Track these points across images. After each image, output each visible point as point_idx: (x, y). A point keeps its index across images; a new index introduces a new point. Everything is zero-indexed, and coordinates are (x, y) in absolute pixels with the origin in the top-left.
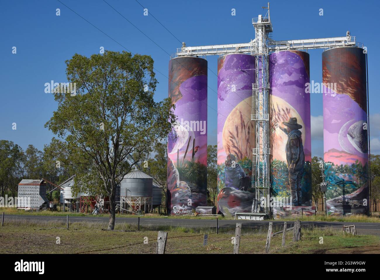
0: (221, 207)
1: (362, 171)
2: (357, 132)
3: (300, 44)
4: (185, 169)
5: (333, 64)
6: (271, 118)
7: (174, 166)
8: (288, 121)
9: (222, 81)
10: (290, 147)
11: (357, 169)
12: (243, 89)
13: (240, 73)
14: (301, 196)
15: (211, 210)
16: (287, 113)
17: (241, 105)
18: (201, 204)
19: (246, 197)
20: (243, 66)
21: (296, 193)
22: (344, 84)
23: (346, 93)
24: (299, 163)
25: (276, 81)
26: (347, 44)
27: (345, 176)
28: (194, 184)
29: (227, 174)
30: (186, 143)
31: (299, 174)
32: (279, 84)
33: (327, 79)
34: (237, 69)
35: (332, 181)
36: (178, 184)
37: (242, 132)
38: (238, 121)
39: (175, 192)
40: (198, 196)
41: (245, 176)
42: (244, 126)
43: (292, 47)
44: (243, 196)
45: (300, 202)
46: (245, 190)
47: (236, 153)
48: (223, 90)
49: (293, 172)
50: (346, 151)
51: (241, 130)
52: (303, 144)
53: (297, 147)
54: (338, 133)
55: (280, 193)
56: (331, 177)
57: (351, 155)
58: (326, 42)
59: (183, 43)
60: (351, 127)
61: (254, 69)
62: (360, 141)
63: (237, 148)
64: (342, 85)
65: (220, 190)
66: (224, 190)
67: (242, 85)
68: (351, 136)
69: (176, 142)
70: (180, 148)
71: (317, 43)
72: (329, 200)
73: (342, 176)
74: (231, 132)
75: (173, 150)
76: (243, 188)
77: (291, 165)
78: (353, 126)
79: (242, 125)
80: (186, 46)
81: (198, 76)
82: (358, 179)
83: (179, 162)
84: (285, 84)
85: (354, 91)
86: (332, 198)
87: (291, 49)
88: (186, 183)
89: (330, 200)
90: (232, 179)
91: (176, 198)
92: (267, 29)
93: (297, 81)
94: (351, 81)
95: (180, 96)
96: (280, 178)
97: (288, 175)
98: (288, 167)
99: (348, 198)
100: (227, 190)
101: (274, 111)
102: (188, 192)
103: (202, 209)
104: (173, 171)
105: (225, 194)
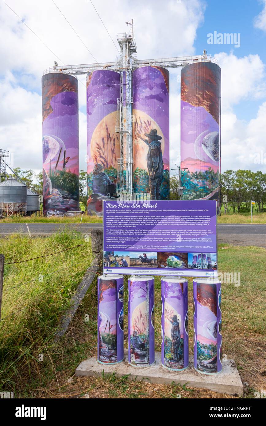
0: (90, 212)
1: (214, 177)
3: (161, 63)
4: (57, 177)
5: (191, 79)
7: (47, 175)
8: (149, 133)
9: (90, 96)
10: (151, 156)
11: (210, 175)
12: (108, 103)
13: (106, 88)
16: (148, 126)
17: (108, 118)
18: (73, 209)
20: (109, 82)
21: (156, 198)
22: (200, 97)
23: (202, 105)
24: (158, 171)
25: (139, 96)
27: (199, 182)
28: (65, 191)
29: (94, 181)
30: (58, 154)
31: (158, 180)
32: (141, 98)
33: (185, 94)
34: (103, 84)
35: (187, 187)
36: (51, 192)
37: (108, 144)
38: (104, 133)
39: (48, 199)
40: (70, 202)
42: (110, 138)
46: (111, 195)
47: (102, 162)
48: (91, 105)
49: (153, 179)
50: (201, 159)
51: (107, 141)
52: (162, 154)
53: (157, 156)
54: (194, 143)
56: (187, 183)
61: (119, 84)
62: (213, 151)
63: (104, 158)
64: (198, 98)
65: (89, 196)
66: (92, 196)
67: (108, 99)
69: (48, 153)
70: (51, 159)
71: (177, 61)
73: (196, 182)
74: (98, 143)
75: (46, 161)
76: (109, 194)
77: (151, 173)
78: (207, 136)
79: (108, 138)
81: (68, 92)
82: (210, 184)
83: (51, 171)
84: (147, 98)
85: (209, 104)
88: (58, 190)
90: (99, 186)
91: (49, 204)
93: (158, 95)
94: (207, 95)
95: (51, 110)
96: (142, 183)
101: (136, 124)
102: (60, 199)
103: (71, 214)
104: (47, 179)
105: (93, 200)
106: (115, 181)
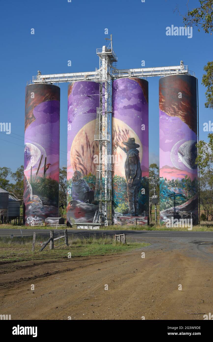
0: (69, 218)
1: (190, 185)
2: (186, 151)
3: (140, 72)
4: (37, 184)
5: (167, 90)
6: (113, 139)
7: (28, 182)
8: (127, 141)
9: (70, 105)
10: (128, 164)
11: (186, 183)
12: (88, 112)
13: (86, 98)
14: (138, 208)
15: (58, 220)
16: (126, 134)
17: (86, 127)
18: (52, 215)
19: (91, 209)
20: (89, 92)
21: (134, 205)
22: (176, 108)
23: (177, 116)
24: (136, 179)
25: (117, 105)
26: (180, 72)
27: (175, 190)
28: (45, 198)
29: (74, 188)
30: (39, 161)
31: (136, 188)
32: (120, 107)
33: (162, 103)
34: (83, 94)
35: (165, 195)
36: (31, 198)
37: (87, 151)
38: (83, 141)
39: (29, 205)
40: (49, 208)
41: (90, 190)
42: (89, 145)
43: (132, 75)
44: (88, 208)
45: (137, 213)
46: (90, 202)
47: (82, 170)
48: (71, 114)
49: (131, 186)
50: (177, 167)
51: (86, 149)
52: (140, 162)
53: (135, 164)
54: (170, 151)
55: (119, 205)
56: (164, 190)
57: (181, 170)
58: (162, 71)
59: (38, 71)
60: (182, 146)
61: (98, 95)
62: (190, 159)
63: (83, 165)
64: (174, 109)
65: (68, 202)
66: (71, 202)
67: (88, 109)
68: (182, 154)
69: (29, 160)
70: (33, 166)
71: (155, 71)
72: (162, 211)
73: (173, 190)
74: (78, 151)
75: (27, 167)
76: (88, 201)
77: (129, 180)
78: (183, 145)
79: (87, 145)
80: (41, 74)
81: (50, 101)
82: (187, 192)
83: (32, 178)
84: (125, 107)
85: (185, 114)
86: (165, 209)
87: (132, 76)
88: (38, 197)
89: (164, 211)
90: (78, 193)
91: (30, 210)
92: (111, 59)
93: (136, 105)
94: (182, 105)
95: (34, 119)
96: (120, 191)
97: (126, 189)
98: (126, 182)
99: (178, 209)
100: (74, 202)
101: (115, 132)
102: (40, 205)
103: (50, 220)
104: (27, 186)
105: (72, 206)
106: (94, 188)
